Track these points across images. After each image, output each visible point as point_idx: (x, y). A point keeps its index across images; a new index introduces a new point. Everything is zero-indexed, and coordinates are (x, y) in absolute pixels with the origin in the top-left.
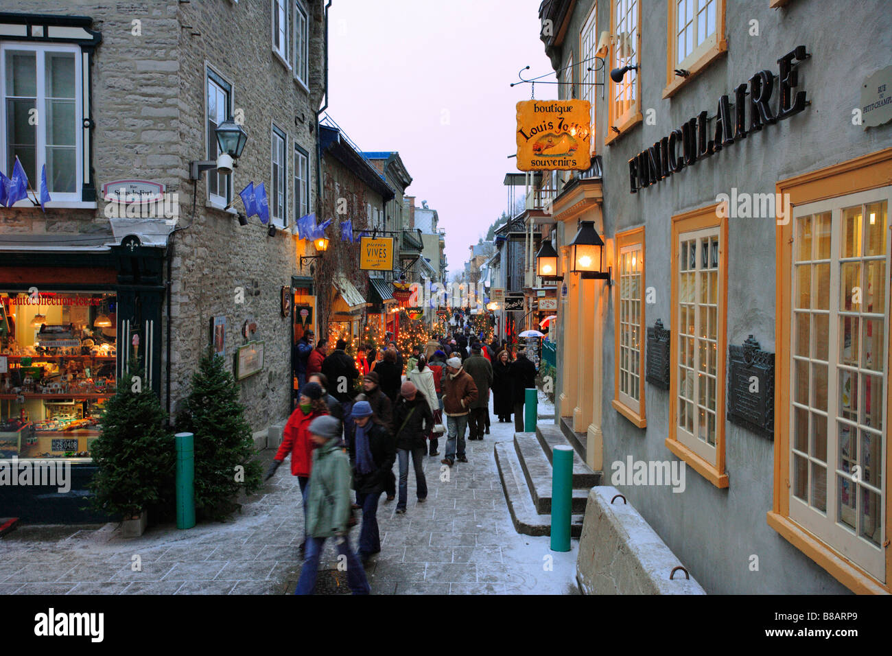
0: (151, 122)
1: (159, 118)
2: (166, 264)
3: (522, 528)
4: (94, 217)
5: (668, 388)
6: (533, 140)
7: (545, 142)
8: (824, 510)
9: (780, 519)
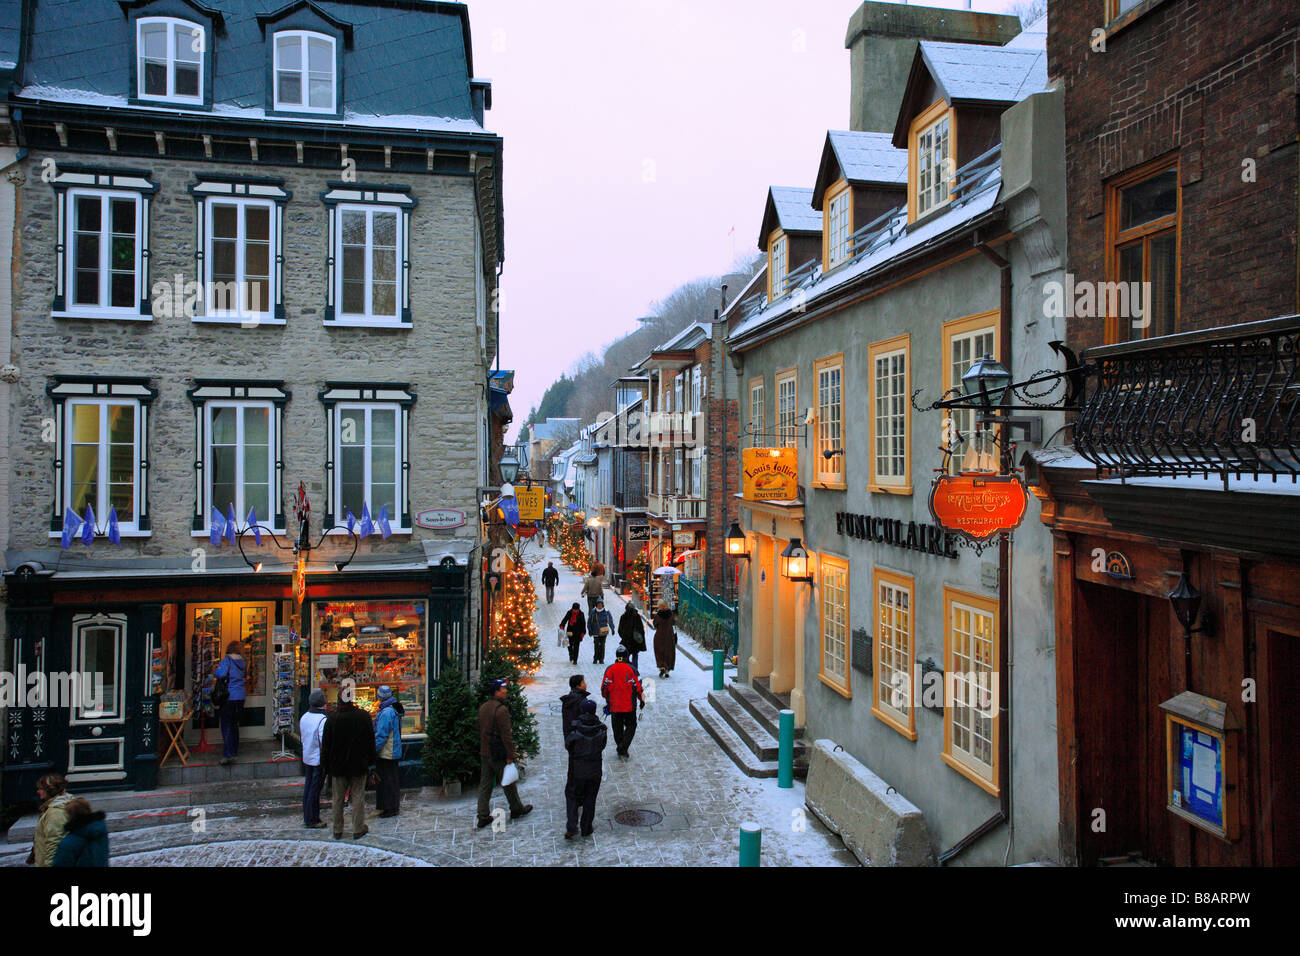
0: (453, 462)
1: (461, 459)
2: (467, 575)
3: (752, 773)
4: (410, 540)
5: (872, 675)
6: (755, 479)
7: (764, 479)
8: (968, 751)
9: (947, 756)
